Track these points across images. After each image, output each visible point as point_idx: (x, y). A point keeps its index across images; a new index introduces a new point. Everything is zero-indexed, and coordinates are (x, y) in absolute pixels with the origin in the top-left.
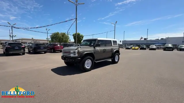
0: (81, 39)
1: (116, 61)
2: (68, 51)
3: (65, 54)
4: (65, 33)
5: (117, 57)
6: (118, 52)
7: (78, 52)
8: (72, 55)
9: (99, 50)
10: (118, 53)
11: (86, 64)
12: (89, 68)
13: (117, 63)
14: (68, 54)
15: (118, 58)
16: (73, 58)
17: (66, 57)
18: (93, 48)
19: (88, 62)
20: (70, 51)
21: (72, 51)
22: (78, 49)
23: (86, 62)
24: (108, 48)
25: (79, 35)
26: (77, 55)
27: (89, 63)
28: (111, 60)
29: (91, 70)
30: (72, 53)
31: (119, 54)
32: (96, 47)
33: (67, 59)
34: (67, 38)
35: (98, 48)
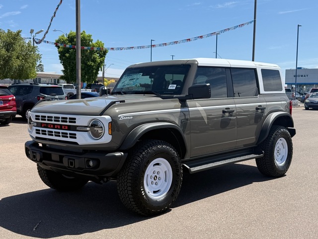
0: (94, 60)
1: (279, 163)
2: (64, 120)
3: (44, 133)
4: (19, 32)
5: (280, 146)
6: (285, 122)
7: (114, 125)
8: (83, 139)
9: (204, 115)
10: (286, 127)
11: (150, 181)
12: (160, 197)
13: (283, 175)
14: (65, 135)
15: (284, 152)
16: (88, 150)
17: (52, 149)
18: (178, 104)
19: (157, 168)
20: (73, 120)
21: (81, 121)
22: (110, 110)
23: (150, 170)
24: (242, 104)
25: (85, 42)
26: (106, 138)
27: (162, 175)
28: (252, 163)
29: (168, 210)
30: (82, 129)
31: (293, 133)
32: (189, 102)
33: (55, 156)
34: (29, 56)
35: (198, 107)
